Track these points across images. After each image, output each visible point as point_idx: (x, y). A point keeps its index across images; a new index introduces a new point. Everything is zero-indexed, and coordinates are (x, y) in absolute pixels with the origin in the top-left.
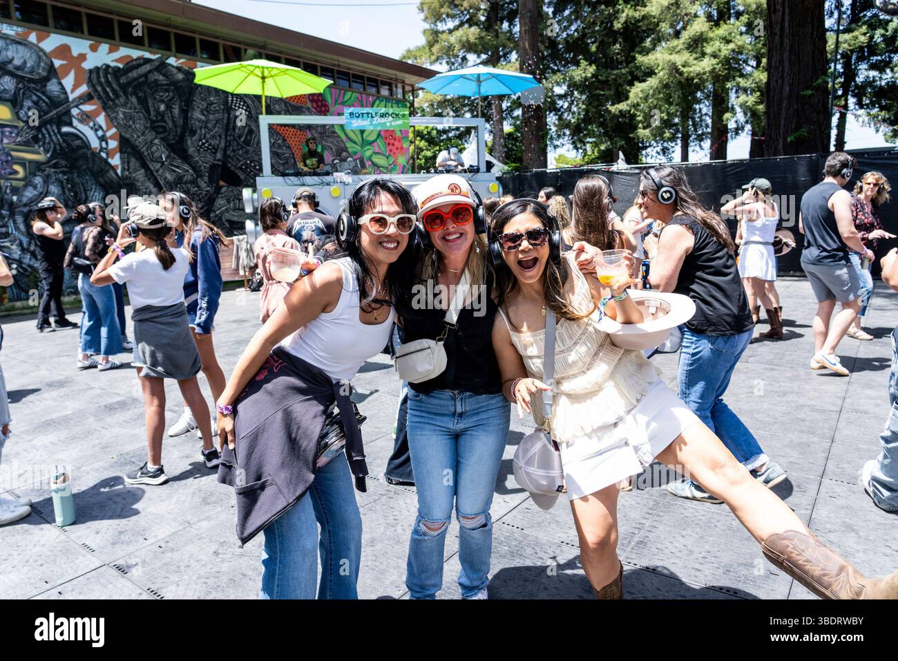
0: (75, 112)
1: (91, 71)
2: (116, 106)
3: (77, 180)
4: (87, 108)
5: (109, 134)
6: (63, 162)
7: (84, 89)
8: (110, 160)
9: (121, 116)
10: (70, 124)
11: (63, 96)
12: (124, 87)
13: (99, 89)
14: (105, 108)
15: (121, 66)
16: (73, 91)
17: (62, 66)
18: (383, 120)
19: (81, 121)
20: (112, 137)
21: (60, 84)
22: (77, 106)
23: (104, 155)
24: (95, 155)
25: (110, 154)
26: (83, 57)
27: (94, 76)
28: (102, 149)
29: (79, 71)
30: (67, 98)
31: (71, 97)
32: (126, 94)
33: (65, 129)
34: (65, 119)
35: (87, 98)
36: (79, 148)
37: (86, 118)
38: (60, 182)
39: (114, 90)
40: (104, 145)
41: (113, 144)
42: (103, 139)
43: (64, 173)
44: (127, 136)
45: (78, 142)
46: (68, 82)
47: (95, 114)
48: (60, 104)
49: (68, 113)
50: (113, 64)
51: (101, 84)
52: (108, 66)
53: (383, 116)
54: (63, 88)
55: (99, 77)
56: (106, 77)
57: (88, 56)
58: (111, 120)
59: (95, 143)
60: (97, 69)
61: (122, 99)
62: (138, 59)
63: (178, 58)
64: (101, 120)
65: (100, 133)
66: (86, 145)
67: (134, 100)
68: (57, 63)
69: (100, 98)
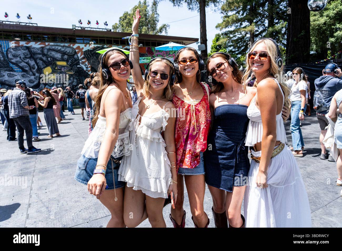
0: (80, 62)
1: (84, 51)
2: (90, 59)
3: (80, 78)
4: (83, 60)
5: (88, 66)
6: (77, 74)
7: (83, 56)
8: (89, 73)
9: (92, 61)
10: (79, 65)
11: (78, 58)
12: (92, 55)
13: (86, 56)
14: (88, 60)
15: (92, 49)
16: (80, 57)
17: (78, 51)
18: (144, 60)
19: (82, 64)
20: (89, 67)
21: (77, 55)
22: (81, 60)
23: (87, 72)
24: (85, 72)
25: (89, 71)
26: (83, 48)
27: (85, 53)
28: (87, 70)
29: (82, 52)
30: (79, 58)
31: (80, 58)
32: (93, 56)
33: (78, 66)
34: (78, 64)
35: (83, 58)
36: (81, 70)
37: (83, 63)
38: (77, 79)
39: (90, 56)
40: (87, 69)
41: (89, 69)
42: (87, 68)
43: (78, 77)
44: (93, 66)
45: (81, 69)
46: (79, 55)
47: (85, 62)
48: (77, 60)
49: (79, 62)
50: (90, 49)
51: (87, 54)
52: (89, 50)
54: (78, 56)
55: (86, 53)
56: (88, 53)
57: (84, 48)
58: (89, 63)
59: (85, 69)
60: (86, 51)
61: (92, 58)
62: (96, 47)
63: (107, 45)
64: (87, 63)
65: (86, 66)
66: (83, 69)
67: (95, 57)
68: (77, 51)
69: (86, 58)
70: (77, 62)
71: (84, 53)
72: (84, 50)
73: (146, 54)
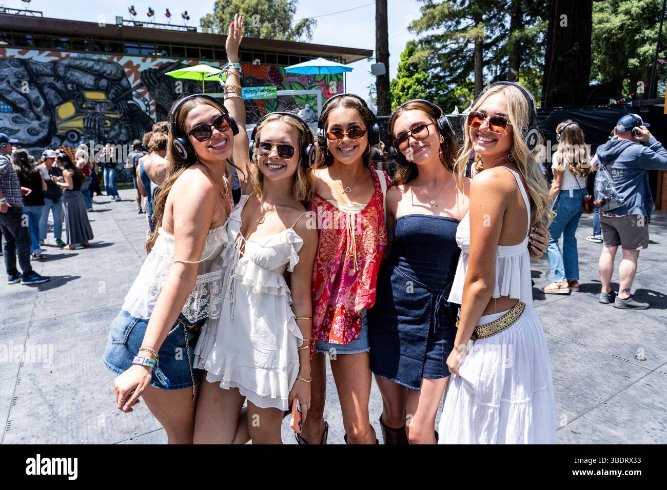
0: (134, 93)
1: (142, 72)
2: (154, 88)
3: (134, 126)
4: (140, 91)
5: (150, 103)
6: (128, 118)
7: (139, 81)
8: (151, 116)
9: (157, 93)
10: (132, 99)
11: (128, 86)
12: (159, 79)
13: (146, 81)
14: (149, 90)
15: (157, 68)
16: (133, 83)
17: (129, 71)
18: (262, 94)
19: (137, 98)
20: (152, 104)
21: (128, 80)
22: (135, 90)
23: (148, 113)
24: (144, 114)
25: (151, 113)
26: (138, 66)
27: (144, 75)
28: (147, 111)
29: (137, 72)
30: (130, 86)
31: (133, 86)
32: (159, 82)
33: (129, 102)
34: (130, 97)
35: (140, 86)
36: (136, 110)
37: (139, 96)
38: (126, 128)
39: (153, 81)
40: (148, 108)
41: (152, 108)
42: (148, 105)
43: (129, 123)
44: (160, 103)
45: (135, 108)
46: (131, 79)
47: (144, 93)
48: (128, 90)
49: (131, 94)
50: (153, 68)
51: (147, 78)
52: (150, 69)
53: (262, 91)
54: (129, 82)
55: (146, 75)
56: (150, 74)
57: (141, 65)
58: (152, 96)
59: (143, 108)
60: (145, 71)
61: (158, 85)
62: (167, 63)
63: (188, 60)
64: (147, 96)
65: (146, 103)
66: (139, 109)
67: (164, 85)
68: (126, 70)
69: (146, 85)
70: (127, 93)
71: (140, 75)
72: (141, 70)
73: (268, 81)
